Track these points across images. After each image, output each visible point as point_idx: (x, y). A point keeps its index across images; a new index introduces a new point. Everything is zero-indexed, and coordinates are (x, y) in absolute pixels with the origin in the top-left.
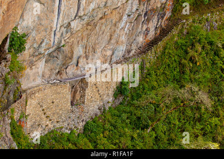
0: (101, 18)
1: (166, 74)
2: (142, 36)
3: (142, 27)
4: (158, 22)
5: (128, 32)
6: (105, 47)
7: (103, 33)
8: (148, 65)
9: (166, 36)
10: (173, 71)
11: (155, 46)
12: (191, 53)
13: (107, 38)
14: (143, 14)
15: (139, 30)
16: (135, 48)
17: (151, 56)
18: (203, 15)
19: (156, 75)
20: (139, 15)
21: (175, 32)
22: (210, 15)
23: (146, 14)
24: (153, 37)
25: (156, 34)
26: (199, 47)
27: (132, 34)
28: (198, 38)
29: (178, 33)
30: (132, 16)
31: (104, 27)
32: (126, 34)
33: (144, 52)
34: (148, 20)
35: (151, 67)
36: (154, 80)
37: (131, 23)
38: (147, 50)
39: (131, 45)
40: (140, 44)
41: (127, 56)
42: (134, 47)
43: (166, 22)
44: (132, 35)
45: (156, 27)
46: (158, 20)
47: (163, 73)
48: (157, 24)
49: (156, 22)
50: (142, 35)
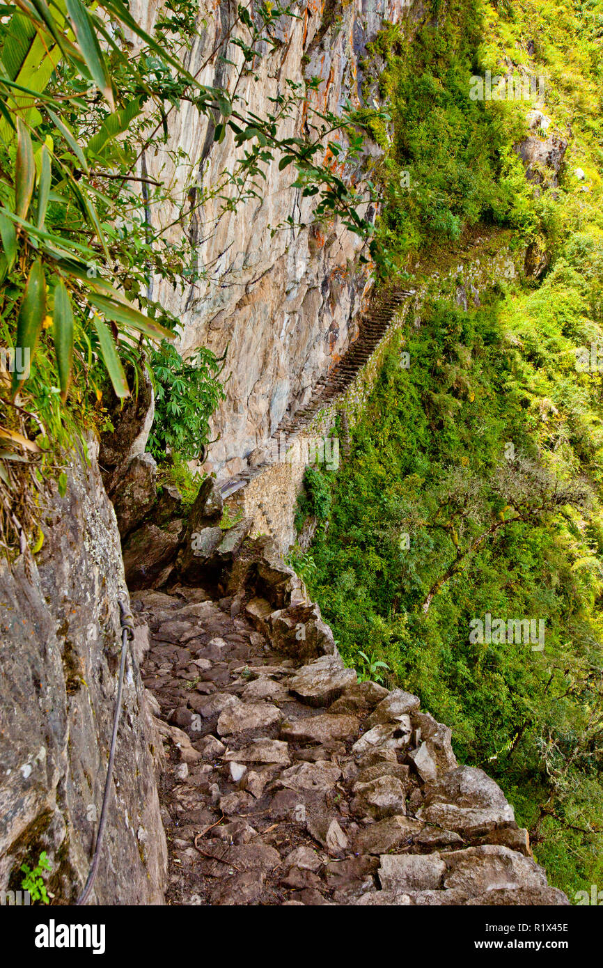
0: (240, 305)
1: (398, 439)
2: (322, 347)
3: (321, 321)
4: (353, 303)
5: (288, 342)
6: (254, 390)
7: (249, 348)
8: (352, 423)
9: (380, 337)
10: (413, 426)
11: (361, 368)
12: (453, 371)
13: (256, 362)
14: (320, 285)
15: (315, 331)
16: (310, 382)
17: (356, 397)
18: (447, 271)
19: (376, 446)
20: (311, 289)
21: (397, 322)
22: (462, 267)
23: (324, 284)
24: (346, 346)
25: (351, 335)
26: (465, 354)
27: (298, 344)
28: (460, 329)
29: (404, 327)
30: (294, 294)
31: (249, 332)
32: (284, 345)
33: (341, 389)
34: (333, 301)
35: (360, 426)
36: (374, 458)
37: (294, 312)
38: (346, 383)
39: (300, 377)
40: (322, 368)
41: (298, 407)
42: (308, 381)
43: (366, 303)
44: (299, 346)
45: (350, 318)
46: (353, 298)
47: (390, 438)
48: (352, 309)
49: (349, 306)
50: (323, 342)
